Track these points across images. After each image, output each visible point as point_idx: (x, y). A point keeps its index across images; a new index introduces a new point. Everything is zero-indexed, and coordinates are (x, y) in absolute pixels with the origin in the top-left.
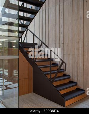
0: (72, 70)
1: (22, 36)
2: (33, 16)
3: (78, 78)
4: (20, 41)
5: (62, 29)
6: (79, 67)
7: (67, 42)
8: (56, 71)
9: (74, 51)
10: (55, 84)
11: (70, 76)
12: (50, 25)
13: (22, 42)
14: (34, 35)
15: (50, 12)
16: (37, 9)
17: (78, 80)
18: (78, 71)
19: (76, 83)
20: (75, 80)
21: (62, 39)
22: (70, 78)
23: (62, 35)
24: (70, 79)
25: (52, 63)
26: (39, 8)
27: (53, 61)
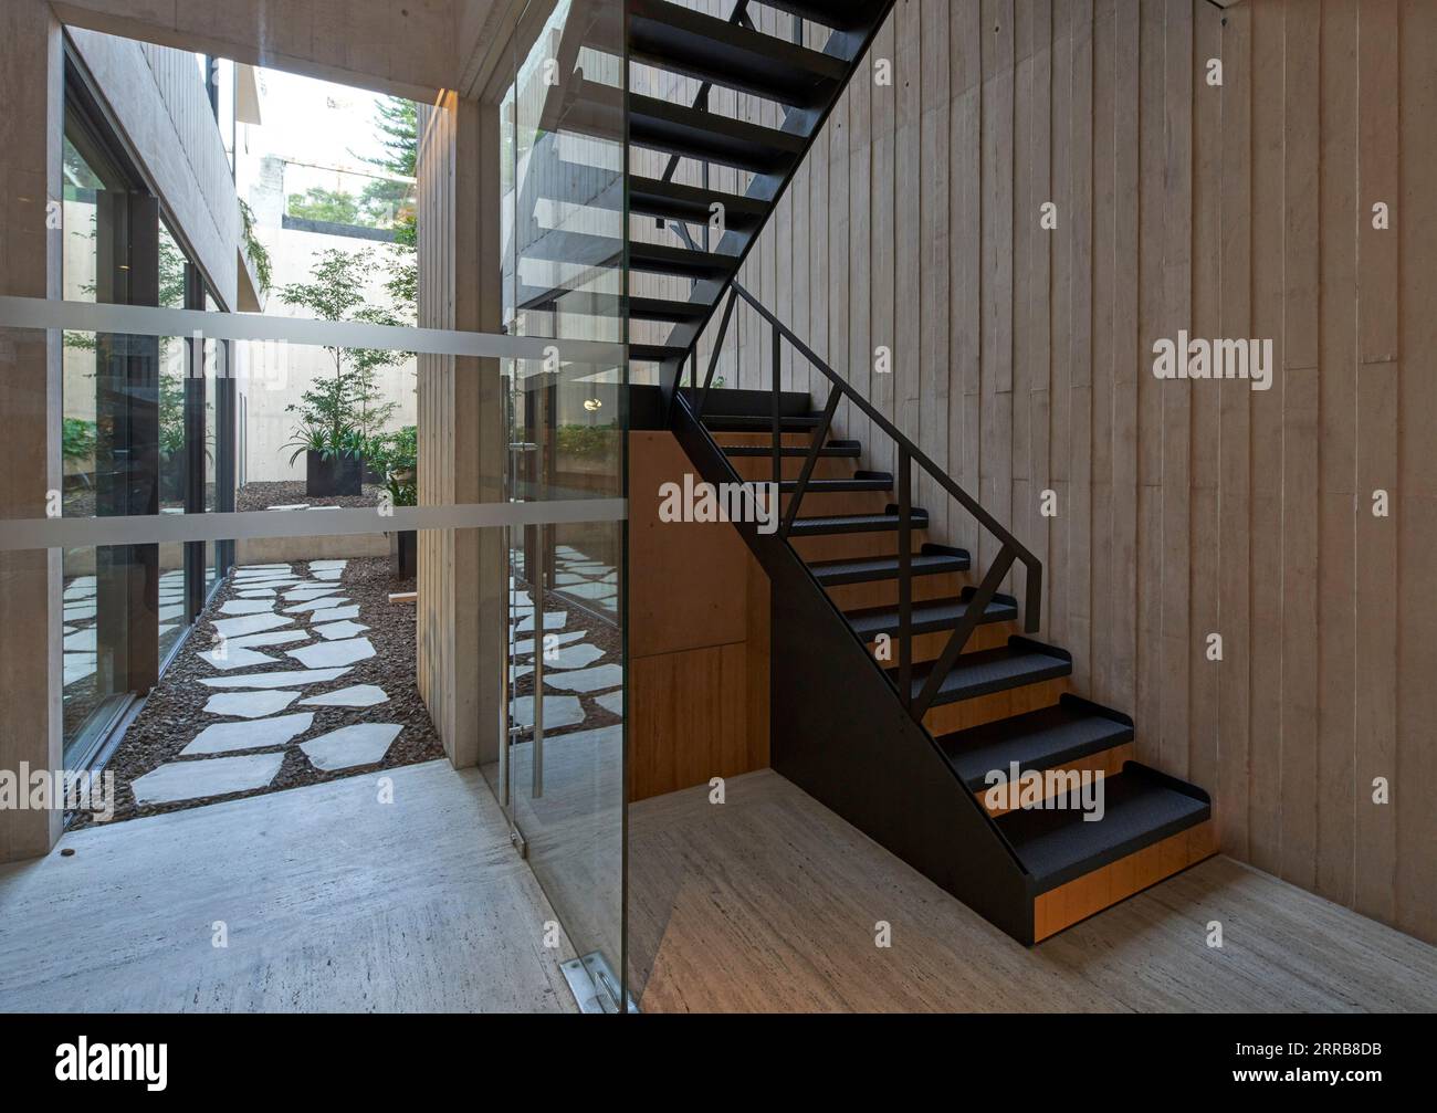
0: (1086, 610)
1: (699, 343)
2: (771, 183)
3: (1144, 683)
4: (685, 381)
5: (999, 278)
6: (1146, 588)
7: (1042, 384)
8: (958, 612)
9: (1101, 452)
10: (941, 721)
11: (1065, 655)
12: (907, 255)
13: (700, 384)
14: (779, 330)
15: (903, 159)
16: (802, 123)
17: (1143, 695)
18: (1144, 625)
19: (1125, 719)
20: (1115, 691)
21: (997, 358)
22: (1066, 671)
23: (999, 328)
24: (1069, 683)
25: (918, 540)
26: (811, 118)
27: (924, 525)
